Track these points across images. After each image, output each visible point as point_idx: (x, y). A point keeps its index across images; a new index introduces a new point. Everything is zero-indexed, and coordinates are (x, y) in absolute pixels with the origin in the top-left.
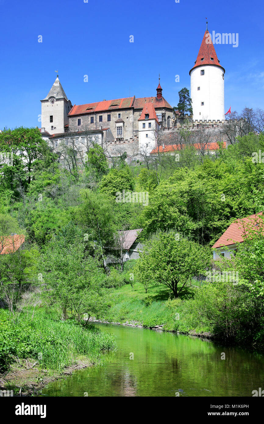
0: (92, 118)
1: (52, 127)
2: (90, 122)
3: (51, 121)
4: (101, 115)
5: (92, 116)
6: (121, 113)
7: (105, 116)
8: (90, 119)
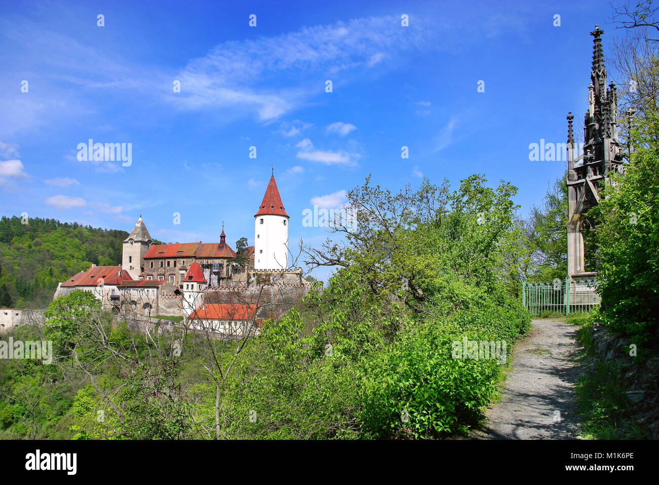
0: (162, 263)
1: (131, 267)
2: (160, 266)
3: (130, 262)
4: (169, 260)
5: (162, 260)
6: (185, 260)
7: (172, 262)
8: (160, 263)
